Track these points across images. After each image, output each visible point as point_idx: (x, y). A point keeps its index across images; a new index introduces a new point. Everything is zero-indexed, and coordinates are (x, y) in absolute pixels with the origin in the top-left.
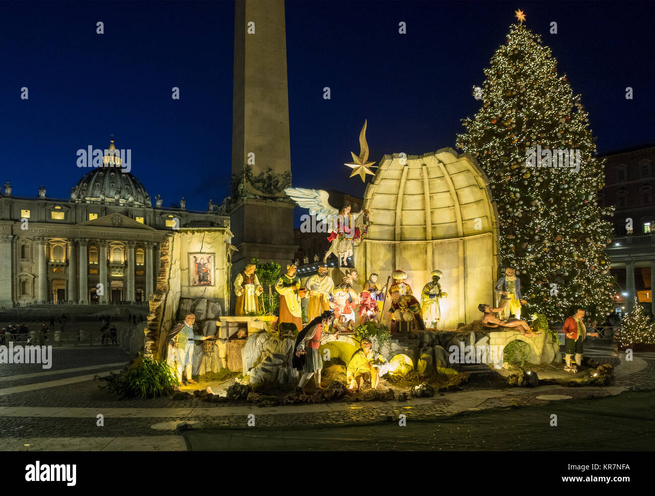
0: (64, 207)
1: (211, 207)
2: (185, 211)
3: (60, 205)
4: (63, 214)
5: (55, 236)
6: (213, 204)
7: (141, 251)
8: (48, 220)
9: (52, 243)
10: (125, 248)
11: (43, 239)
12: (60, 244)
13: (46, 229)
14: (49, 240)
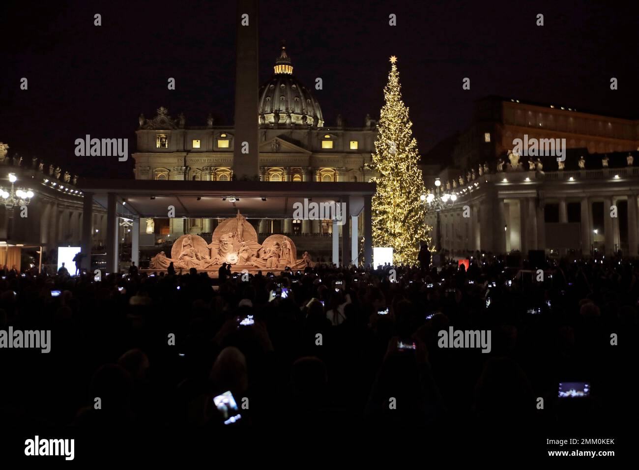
0: (228, 135)
1: (369, 123)
2: (341, 130)
3: (225, 133)
4: (227, 142)
5: (220, 166)
6: (370, 119)
7: (298, 177)
8: (215, 149)
9: (218, 173)
10: (282, 174)
11: (210, 169)
12: (225, 174)
13: (213, 158)
14: (216, 169)
